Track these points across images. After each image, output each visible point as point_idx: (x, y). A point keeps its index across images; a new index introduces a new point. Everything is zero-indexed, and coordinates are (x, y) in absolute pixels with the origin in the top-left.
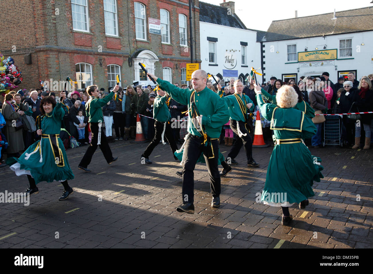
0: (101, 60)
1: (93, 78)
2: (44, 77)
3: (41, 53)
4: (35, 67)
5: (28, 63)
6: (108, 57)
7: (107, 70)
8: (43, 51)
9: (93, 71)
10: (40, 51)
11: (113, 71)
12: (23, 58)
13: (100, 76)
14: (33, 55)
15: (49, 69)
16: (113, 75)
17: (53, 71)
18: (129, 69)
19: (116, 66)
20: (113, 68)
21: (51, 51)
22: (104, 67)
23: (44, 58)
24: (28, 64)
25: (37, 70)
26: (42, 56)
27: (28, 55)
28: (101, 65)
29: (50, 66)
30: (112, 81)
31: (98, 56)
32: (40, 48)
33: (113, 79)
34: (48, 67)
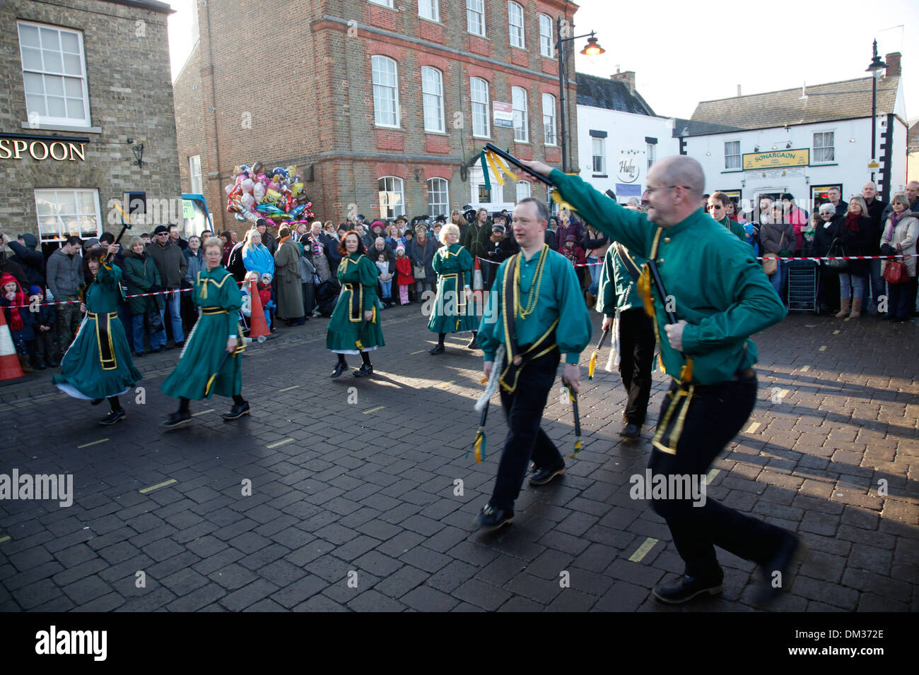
0: (417, 170)
1: (405, 201)
2: (331, 200)
3: (327, 163)
4: (319, 185)
5: (308, 179)
6: (428, 166)
7: (426, 186)
8: (330, 160)
9: (405, 189)
10: (326, 160)
11: (436, 189)
12: (302, 173)
13: (416, 196)
14: (316, 167)
15: (339, 188)
16: (436, 195)
17: (345, 190)
18: (461, 185)
19: (441, 181)
20: (436, 183)
21: (342, 159)
22: (422, 182)
23: (331, 170)
24: (308, 181)
25: (321, 190)
26: (329, 168)
27: (308, 167)
28: (417, 178)
29: (340, 183)
30: (434, 204)
31: (413, 165)
32: (327, 156)
33: (437, 201)
34: (336, 184)
